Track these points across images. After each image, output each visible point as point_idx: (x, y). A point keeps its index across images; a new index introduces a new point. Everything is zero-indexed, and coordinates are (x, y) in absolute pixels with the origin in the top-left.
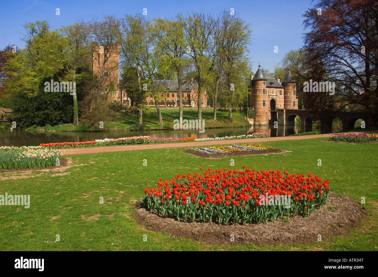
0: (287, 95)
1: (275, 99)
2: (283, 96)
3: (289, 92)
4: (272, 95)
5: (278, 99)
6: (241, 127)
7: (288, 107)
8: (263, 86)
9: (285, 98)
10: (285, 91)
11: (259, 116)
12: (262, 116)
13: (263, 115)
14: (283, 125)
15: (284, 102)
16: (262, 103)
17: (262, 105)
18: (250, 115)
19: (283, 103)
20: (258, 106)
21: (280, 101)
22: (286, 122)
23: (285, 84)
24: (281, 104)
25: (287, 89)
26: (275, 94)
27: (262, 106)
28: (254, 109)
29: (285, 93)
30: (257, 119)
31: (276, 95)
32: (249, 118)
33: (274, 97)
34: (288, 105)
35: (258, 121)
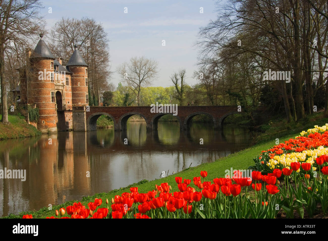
0: (76, 84)
1: (61, 91)
2: (70, 87)
3: (80, 81)
4: (58, 84)
5: (65, 92)
6: (31, 137)
7: (80, 103)
8: (51, 69)
9: (73, 89)
10: (72, 80)
11: (45, 118)
12: (51, 118)
13: (53, 116)
14: (84, 131)
15: (73, 97)
16: (51, 96)
17: (51, 100)
18: (33, 117)
19: (70, 98)
20: (44, 102)
21: (67, 95)
22: (87, 127)
23: (72, 68)
24: (68, 100)
25: (76, 76)
26: (60, 84)
27: (51, 102)
28: (38, 106)
29: (74, 82)
30: (44, 123)
31: (62, 84)
32: (31, 121)
33: (61, 88)
34: (80, 101)
35: (46, 127)
